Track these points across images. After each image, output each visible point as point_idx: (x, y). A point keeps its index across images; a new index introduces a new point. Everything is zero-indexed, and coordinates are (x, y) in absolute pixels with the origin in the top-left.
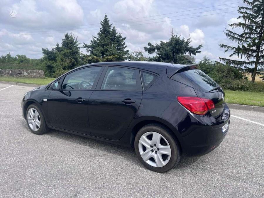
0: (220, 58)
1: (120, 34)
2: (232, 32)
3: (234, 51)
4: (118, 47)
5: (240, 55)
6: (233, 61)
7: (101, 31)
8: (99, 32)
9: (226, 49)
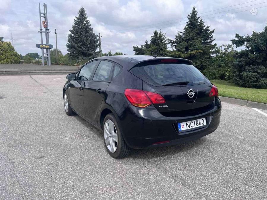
1: (207, 26)
4: (205, 41)
7: (187, 25)
8: (186, 27)
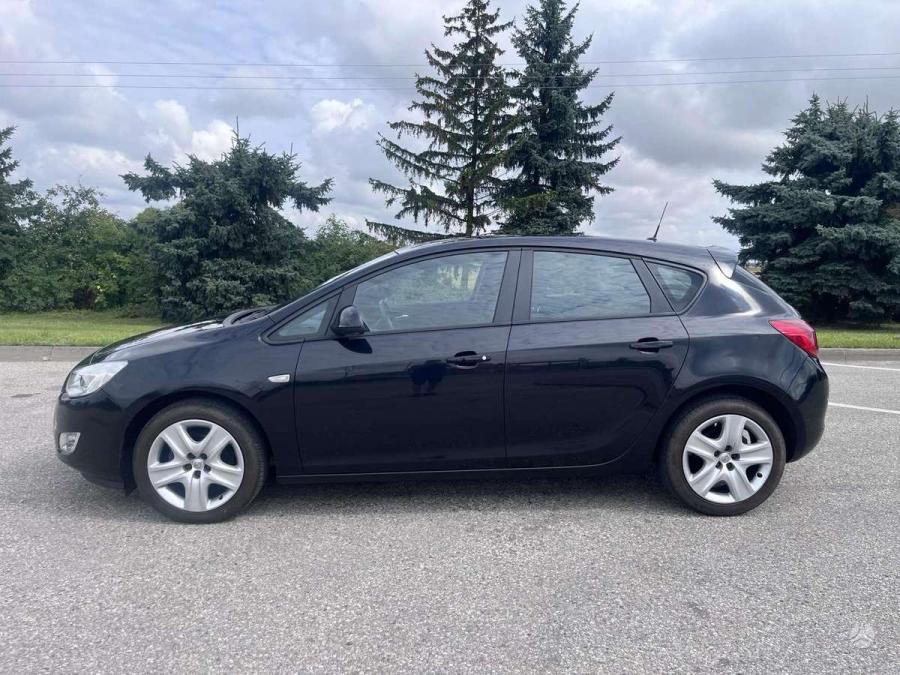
0: (368, 224)
2: (398, 148)
3: (404, 204)
5: (421, 214)
6: (406, 231)
9: (389, 195)
